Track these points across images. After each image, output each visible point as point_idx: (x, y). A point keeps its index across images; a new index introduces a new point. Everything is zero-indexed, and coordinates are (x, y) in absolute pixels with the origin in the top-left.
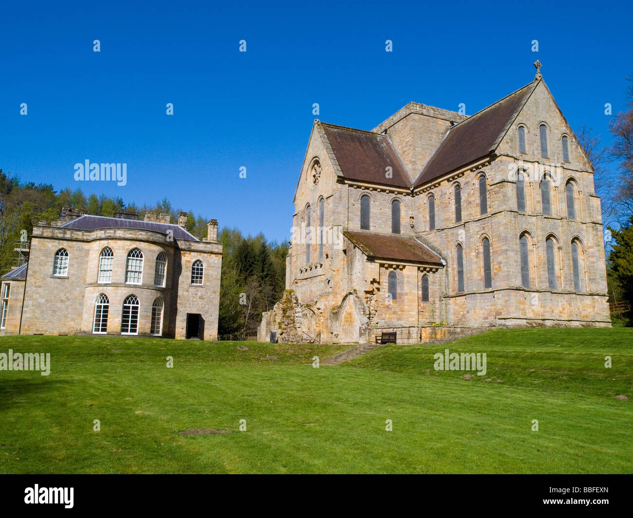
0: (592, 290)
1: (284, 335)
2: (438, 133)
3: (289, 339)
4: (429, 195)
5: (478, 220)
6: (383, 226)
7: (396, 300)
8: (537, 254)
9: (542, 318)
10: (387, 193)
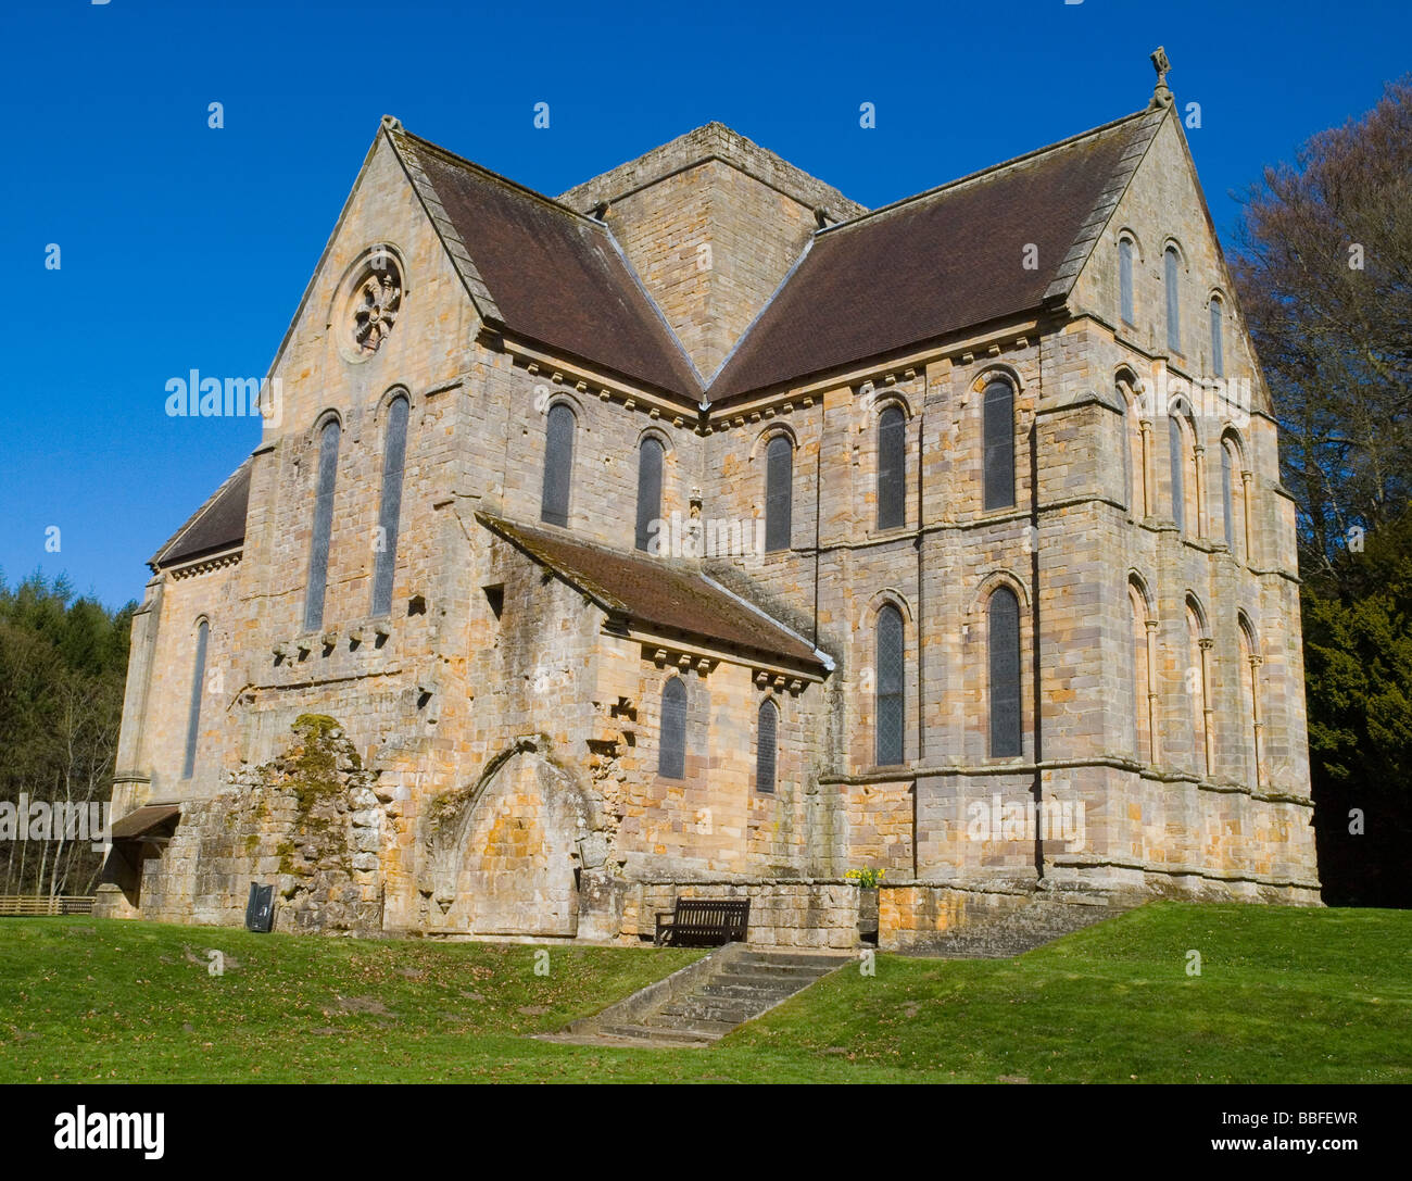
0: (1275, 784)
1: (299, 900)
2: (783, 242)
3: (322, 916)
4: (772, 433)
5: (977, 526)
6: (610, 520)
7: (681, 783)
8: (1161, 655)
9: (1174, 867)
10: (629, 408)
